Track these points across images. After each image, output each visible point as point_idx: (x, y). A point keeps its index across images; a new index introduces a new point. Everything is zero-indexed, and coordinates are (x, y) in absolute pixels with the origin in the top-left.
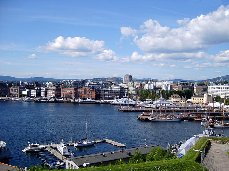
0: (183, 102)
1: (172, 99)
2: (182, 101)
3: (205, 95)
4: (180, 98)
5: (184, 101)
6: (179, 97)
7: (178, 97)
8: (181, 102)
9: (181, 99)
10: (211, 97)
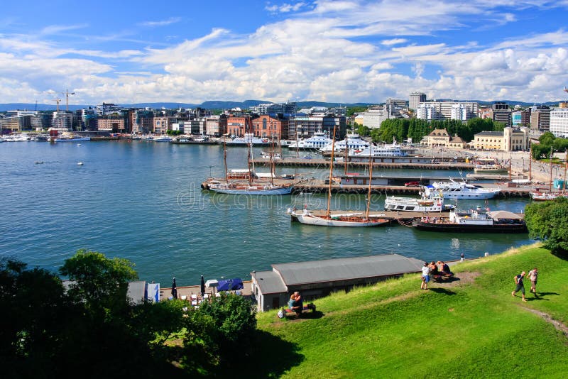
0: (455, 145)
1: (430, 140)
2: (453, 144)
3: (507, 130)
4: (448, 138)
5: (457, 144)
6: (447, 134)
7: (444, 134)
8: (451, 145)
9: (451, 140)
10: (523, 135)
